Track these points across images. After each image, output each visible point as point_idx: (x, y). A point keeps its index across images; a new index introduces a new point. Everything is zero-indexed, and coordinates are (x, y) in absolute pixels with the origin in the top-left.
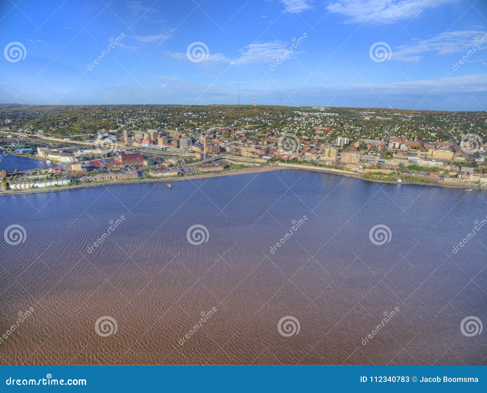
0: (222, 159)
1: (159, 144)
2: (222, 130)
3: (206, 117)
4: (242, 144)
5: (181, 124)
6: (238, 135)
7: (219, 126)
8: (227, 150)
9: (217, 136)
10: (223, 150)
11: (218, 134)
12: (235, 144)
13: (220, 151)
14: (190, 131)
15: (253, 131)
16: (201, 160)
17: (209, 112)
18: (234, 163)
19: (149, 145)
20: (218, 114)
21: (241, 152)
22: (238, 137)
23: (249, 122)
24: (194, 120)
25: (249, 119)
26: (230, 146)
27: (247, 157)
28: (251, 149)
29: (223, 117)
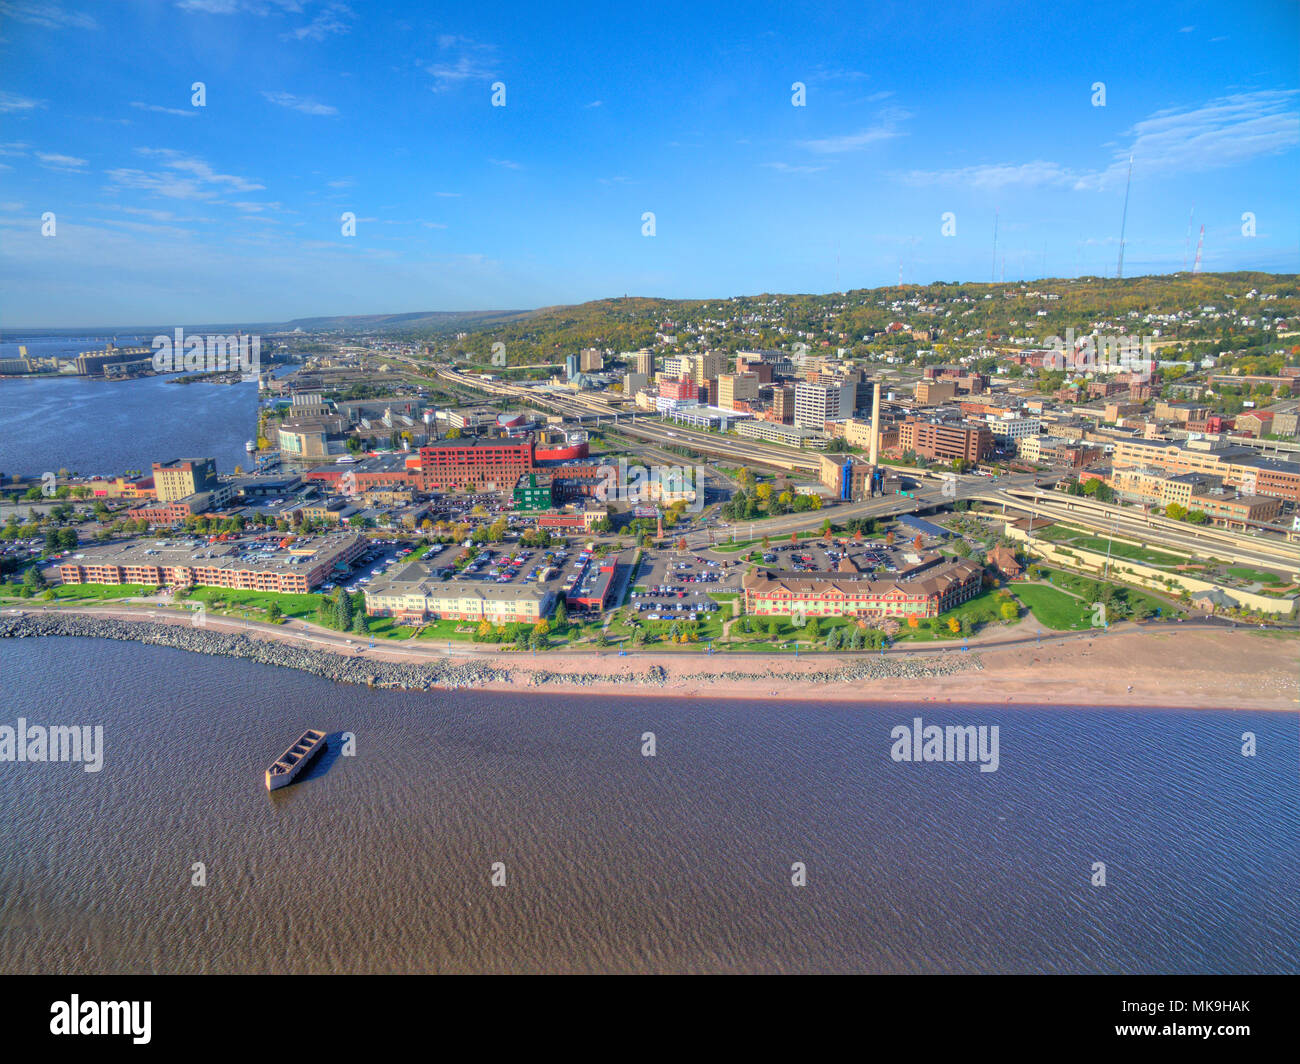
0: (969, 504)
1: (720, 401)
2: (1023, 360)
3: (971, 311)
4: (1120, 423)
5: (866, 338)
6: (1102, 378)
7: (1015, 347)
8: (1023, 453)
9: (994, 381)
10: (998, 450)
11: (1004, 376)
12: (1079, 422)
13: (980, 456)
14: (890, 360)
15: (1190, 366)
16: (836, 503)
17: (988, 296)
18: (1047, 550)
19: (679, 403)
20: (1024, 299)
21: (1107, 472)
22: (1101, 388)
23: (1163, 329)
24: (922, 323)
25: (1167, 318)
26: (1043, 431)
27: (1154, 508)
28: (1183, 456)
29: (1040, 313)
